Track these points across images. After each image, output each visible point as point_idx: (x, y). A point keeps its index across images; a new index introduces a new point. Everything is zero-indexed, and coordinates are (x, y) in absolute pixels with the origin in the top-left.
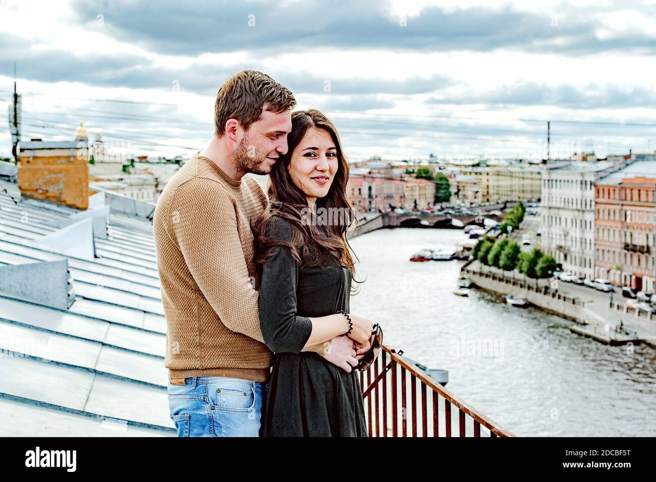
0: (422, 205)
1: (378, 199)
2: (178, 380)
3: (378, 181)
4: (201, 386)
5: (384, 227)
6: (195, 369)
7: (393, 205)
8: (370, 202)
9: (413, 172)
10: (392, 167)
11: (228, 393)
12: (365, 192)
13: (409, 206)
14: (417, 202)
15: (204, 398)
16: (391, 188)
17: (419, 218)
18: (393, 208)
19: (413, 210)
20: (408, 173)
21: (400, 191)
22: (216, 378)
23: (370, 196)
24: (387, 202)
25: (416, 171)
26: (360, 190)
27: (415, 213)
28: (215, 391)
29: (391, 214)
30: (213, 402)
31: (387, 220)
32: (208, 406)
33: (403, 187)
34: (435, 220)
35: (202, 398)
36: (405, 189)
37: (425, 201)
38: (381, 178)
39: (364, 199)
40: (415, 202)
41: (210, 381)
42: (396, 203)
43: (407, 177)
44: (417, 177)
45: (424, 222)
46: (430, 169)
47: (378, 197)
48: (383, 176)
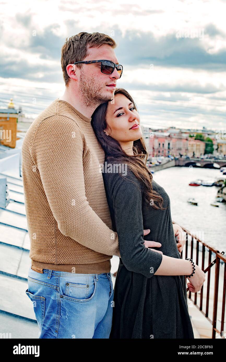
0: (197, 155)
1: (173, 150)
2: (37, 268)
3: (173, 140)
4: (55, 278)
5: (176, 166)
6: (52, 264)
7: (181, 154)
8: (169, 152)
9: (193, 136)
10: (182, 133)
11: (75, 286)
12: (166, 146)
13: (190, 155)
14: (195, 153)
15: (57, 288)
16: (181, 144)
17: (195, 162)
18: (181, 156)
19: (192, 157)
20: (191, 137)
21: (186, 146)
22: (67, 273)
23: (169, 148)
24: (178, 152)
25: (195, 135)
26: (163, 144)
27: (193, 159)
28: (65, 283)
29: (180, 159)
30: (63, 291)
31: (177, 162)
32: (58, 294)
33: (187, 144)
34: (204, 164)
35: (55, 288)
36: (189, 145)
37: (199, 153)
38: (176, 138)
39: (165, 150)
40: (194, 153)
41: (62, 275)
42: (183, 153)
43: (189, 139)
44: (195, 139)
45: (198, 164)
46: (203, 135)
47: (174, 149)
48: (177, 137)
